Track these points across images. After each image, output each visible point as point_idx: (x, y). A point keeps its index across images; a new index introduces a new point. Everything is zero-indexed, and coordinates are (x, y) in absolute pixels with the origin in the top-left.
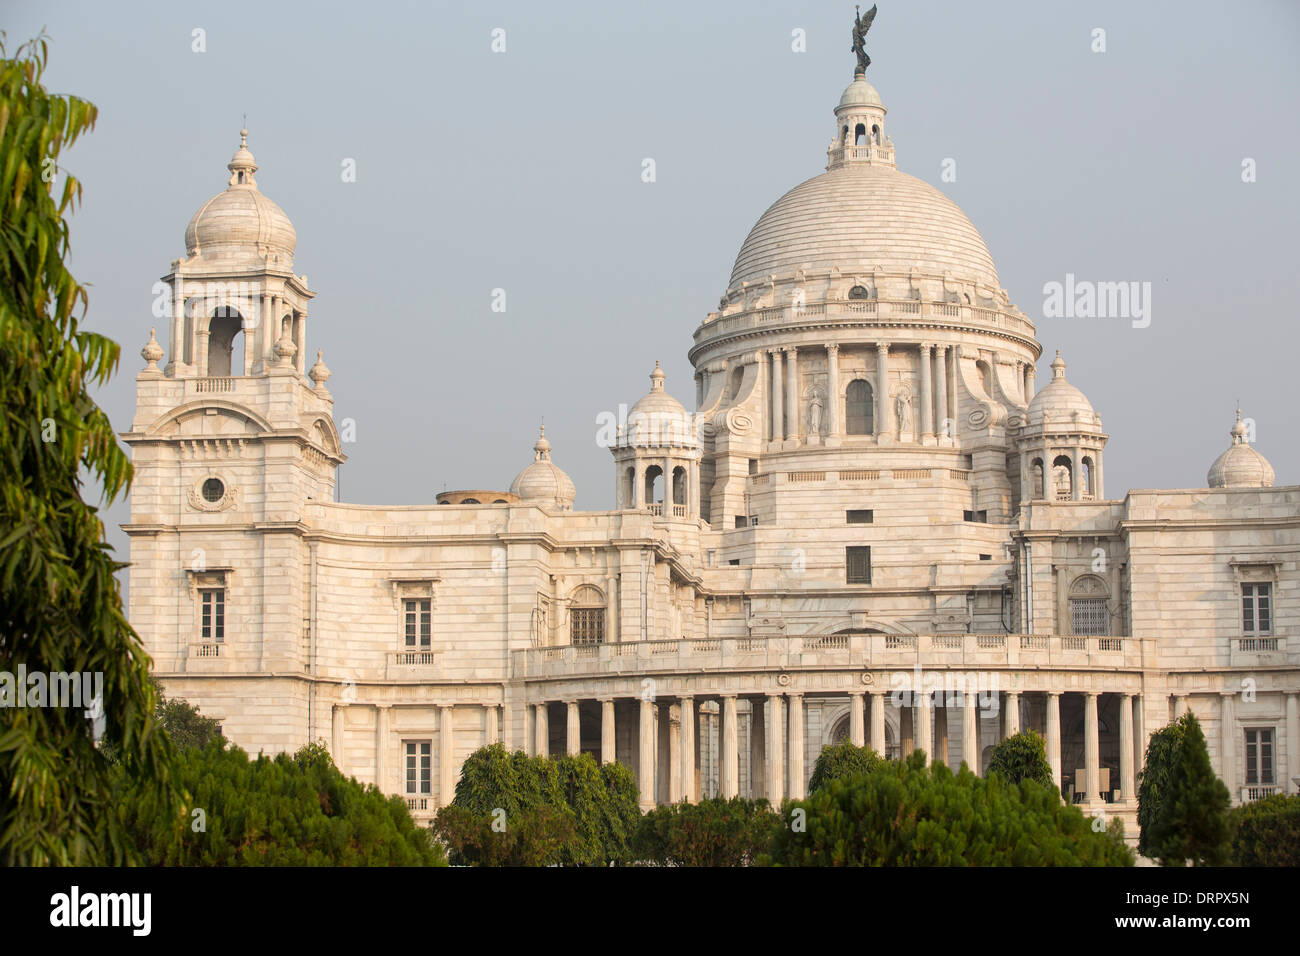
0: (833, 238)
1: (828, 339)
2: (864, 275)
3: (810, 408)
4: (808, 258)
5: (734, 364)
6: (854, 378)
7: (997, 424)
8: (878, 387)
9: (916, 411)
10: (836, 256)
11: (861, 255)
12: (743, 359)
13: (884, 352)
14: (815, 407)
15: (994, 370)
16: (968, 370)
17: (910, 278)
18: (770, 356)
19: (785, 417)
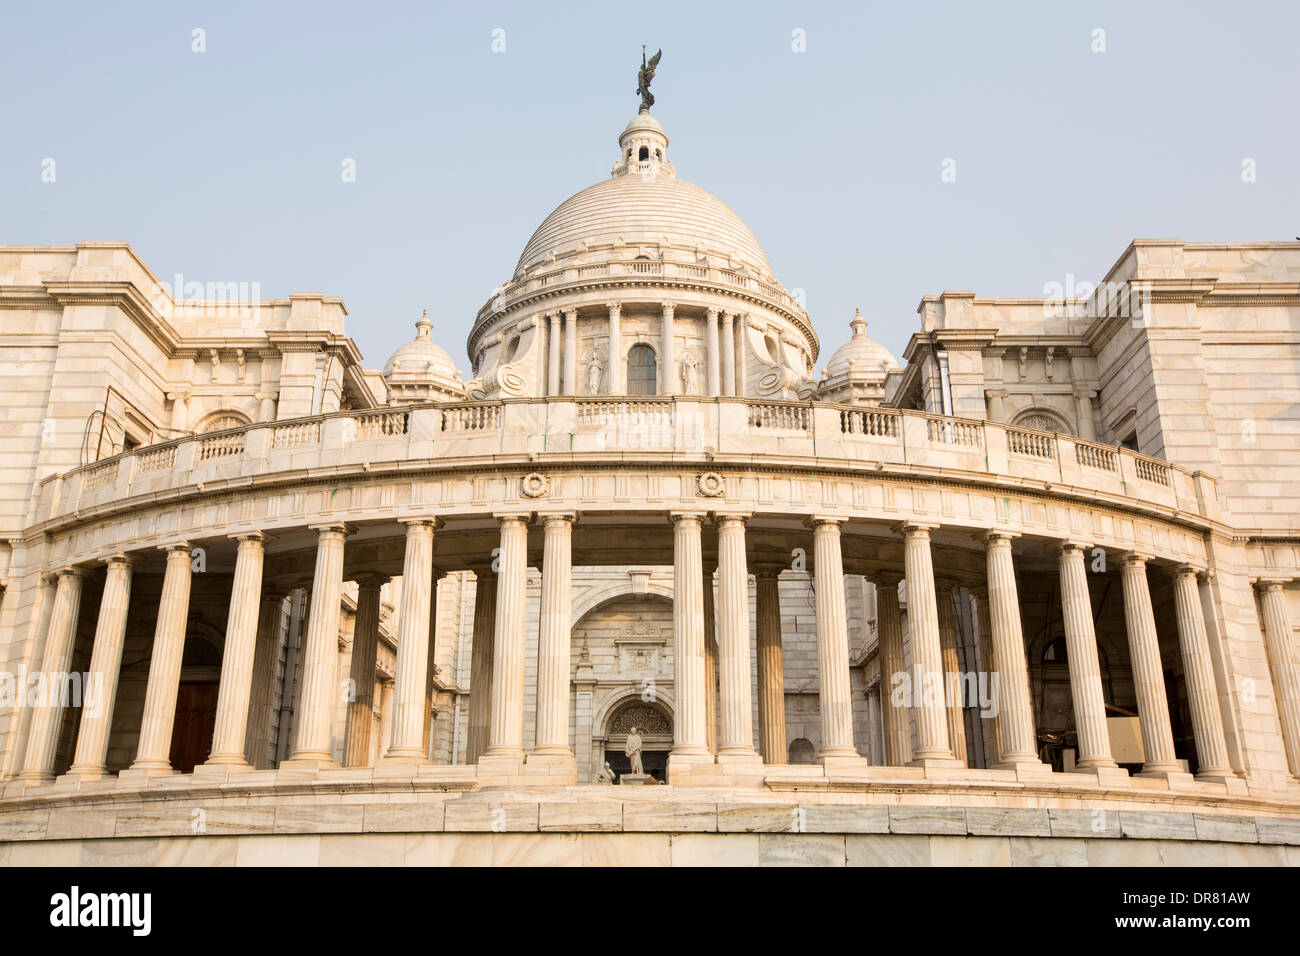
0: (617, 214)
1: (612, 298)
2: (649, 245)
3: (588, 373)
4: (592, 233)
5: (510, 336)
6: (637, 341)
7: (791, 388)
8: (662, 351)
9: (702, 377)
10: (620, 230)
11: (646, 229)
12: (520, 326)
13: (669, 313)
14: (594, 369)
15: (781, 349)
16: (757, 340)
17: (696, 252)
18: (548, 320)
19: (562, 382)
